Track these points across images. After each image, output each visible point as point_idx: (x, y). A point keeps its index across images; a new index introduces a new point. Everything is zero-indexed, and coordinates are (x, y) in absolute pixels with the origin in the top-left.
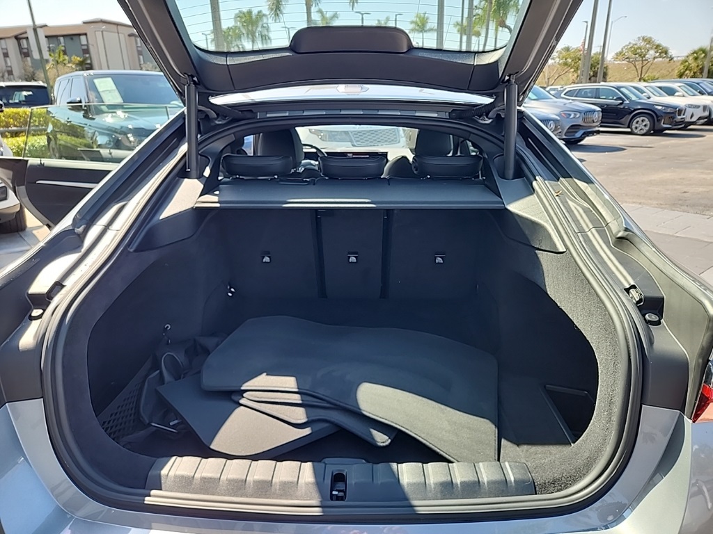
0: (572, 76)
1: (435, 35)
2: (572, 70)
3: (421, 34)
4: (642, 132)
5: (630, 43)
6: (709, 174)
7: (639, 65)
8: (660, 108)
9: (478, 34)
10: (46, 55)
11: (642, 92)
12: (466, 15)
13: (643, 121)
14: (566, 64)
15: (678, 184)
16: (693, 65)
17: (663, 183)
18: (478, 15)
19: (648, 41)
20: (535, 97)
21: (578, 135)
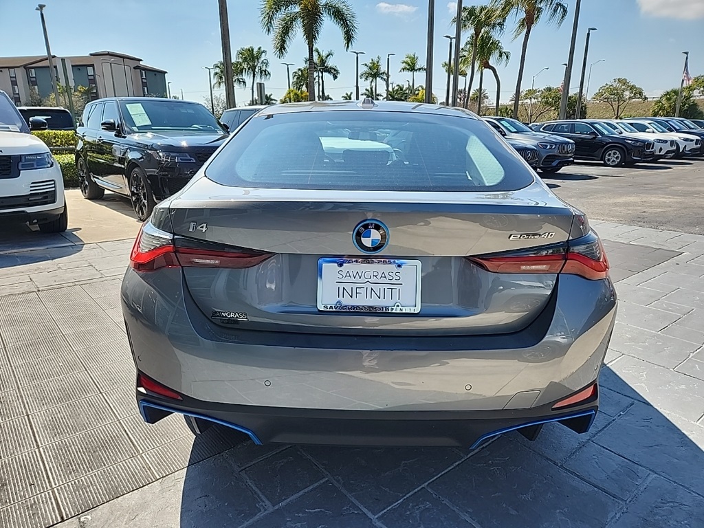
0: (553, 113)
1: (424, 74)
2: (553, 108)
3: (412, 73)
4: (614, 164)
5: (607, 85)
6: (670, 198)
7: (615, 104)
8: (630, 142)
9: (465, 75)
10: (72, 83)
11: (615, 128)
12: (453, 57)
13: (615, 154)
14: (547, 103)
15: (639, 206)
16: (666, 105)
17: (626, 205)
18: (465, 56)
19: (623, 82)
20: (515, 130)
21: (554, 164)
